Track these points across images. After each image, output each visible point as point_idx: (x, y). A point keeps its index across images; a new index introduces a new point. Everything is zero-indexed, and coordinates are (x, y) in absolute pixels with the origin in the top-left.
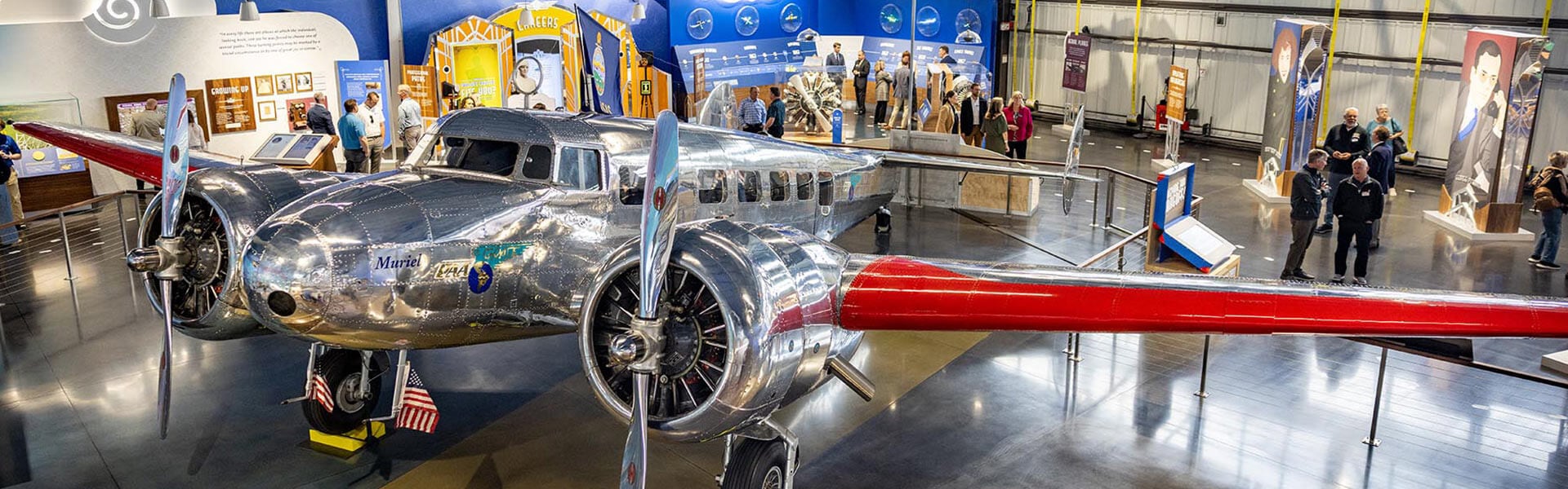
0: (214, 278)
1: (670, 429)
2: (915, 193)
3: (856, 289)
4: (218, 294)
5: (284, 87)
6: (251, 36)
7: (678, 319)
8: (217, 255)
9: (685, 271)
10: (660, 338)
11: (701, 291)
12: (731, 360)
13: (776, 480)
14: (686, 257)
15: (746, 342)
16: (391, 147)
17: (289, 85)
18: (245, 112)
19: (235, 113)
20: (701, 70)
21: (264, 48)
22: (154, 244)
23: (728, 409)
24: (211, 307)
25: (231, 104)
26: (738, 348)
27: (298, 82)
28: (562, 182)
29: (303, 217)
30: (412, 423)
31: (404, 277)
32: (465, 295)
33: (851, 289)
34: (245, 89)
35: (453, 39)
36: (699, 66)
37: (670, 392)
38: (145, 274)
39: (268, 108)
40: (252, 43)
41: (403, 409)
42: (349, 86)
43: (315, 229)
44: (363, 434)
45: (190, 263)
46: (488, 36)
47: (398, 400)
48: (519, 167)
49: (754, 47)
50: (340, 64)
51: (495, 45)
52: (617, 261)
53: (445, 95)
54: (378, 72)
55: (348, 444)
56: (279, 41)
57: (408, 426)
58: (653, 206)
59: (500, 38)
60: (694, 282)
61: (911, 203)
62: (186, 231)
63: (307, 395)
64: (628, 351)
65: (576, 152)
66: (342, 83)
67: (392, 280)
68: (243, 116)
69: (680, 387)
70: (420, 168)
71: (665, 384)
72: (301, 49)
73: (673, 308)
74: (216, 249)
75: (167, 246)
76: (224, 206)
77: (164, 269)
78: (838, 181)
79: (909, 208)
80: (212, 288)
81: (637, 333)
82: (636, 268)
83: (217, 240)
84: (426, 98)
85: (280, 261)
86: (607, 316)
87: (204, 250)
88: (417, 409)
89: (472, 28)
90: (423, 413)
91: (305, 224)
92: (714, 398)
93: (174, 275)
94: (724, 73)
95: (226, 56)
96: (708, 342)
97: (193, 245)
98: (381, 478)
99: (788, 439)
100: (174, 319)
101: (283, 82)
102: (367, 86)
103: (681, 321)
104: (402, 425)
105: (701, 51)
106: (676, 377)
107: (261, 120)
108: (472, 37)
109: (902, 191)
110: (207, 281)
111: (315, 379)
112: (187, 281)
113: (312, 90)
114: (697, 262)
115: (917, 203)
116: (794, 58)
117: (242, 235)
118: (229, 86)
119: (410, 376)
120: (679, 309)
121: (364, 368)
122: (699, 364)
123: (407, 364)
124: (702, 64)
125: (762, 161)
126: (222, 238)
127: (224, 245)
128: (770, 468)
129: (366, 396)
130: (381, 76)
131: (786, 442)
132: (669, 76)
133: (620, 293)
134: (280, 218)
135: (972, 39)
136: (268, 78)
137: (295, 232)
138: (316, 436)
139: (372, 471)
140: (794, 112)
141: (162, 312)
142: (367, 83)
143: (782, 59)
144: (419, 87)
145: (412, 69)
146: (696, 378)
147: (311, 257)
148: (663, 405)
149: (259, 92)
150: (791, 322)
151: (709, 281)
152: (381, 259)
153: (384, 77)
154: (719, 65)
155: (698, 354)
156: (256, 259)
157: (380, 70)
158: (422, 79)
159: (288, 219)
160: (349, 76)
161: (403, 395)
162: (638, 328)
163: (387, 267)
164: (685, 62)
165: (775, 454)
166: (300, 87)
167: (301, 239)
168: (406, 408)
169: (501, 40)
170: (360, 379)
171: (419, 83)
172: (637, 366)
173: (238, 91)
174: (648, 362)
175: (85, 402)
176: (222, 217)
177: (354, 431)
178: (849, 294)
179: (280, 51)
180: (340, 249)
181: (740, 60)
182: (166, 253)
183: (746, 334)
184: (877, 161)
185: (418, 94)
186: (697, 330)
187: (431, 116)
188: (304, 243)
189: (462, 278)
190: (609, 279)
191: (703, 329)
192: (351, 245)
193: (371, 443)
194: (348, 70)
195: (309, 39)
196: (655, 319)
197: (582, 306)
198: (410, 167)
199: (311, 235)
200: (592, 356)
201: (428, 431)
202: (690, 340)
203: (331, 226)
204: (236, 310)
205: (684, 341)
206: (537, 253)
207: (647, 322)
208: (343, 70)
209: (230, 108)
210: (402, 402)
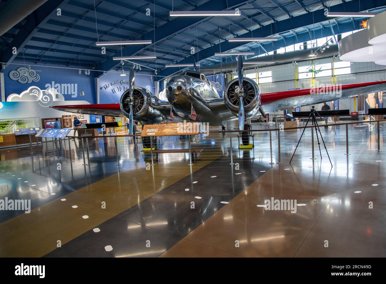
0: (138, 106)
17: (79, 117)
18: (70, 123)
27: (81, 116)
96: (249, 93)
113: (84, 118)
122: (248, 97)
136: (75, 115)
146: (248, 100)
149: (73, 118)
166: (82, 118)
173: (69, 118)
186: (247, 91)
209: (67, 122)
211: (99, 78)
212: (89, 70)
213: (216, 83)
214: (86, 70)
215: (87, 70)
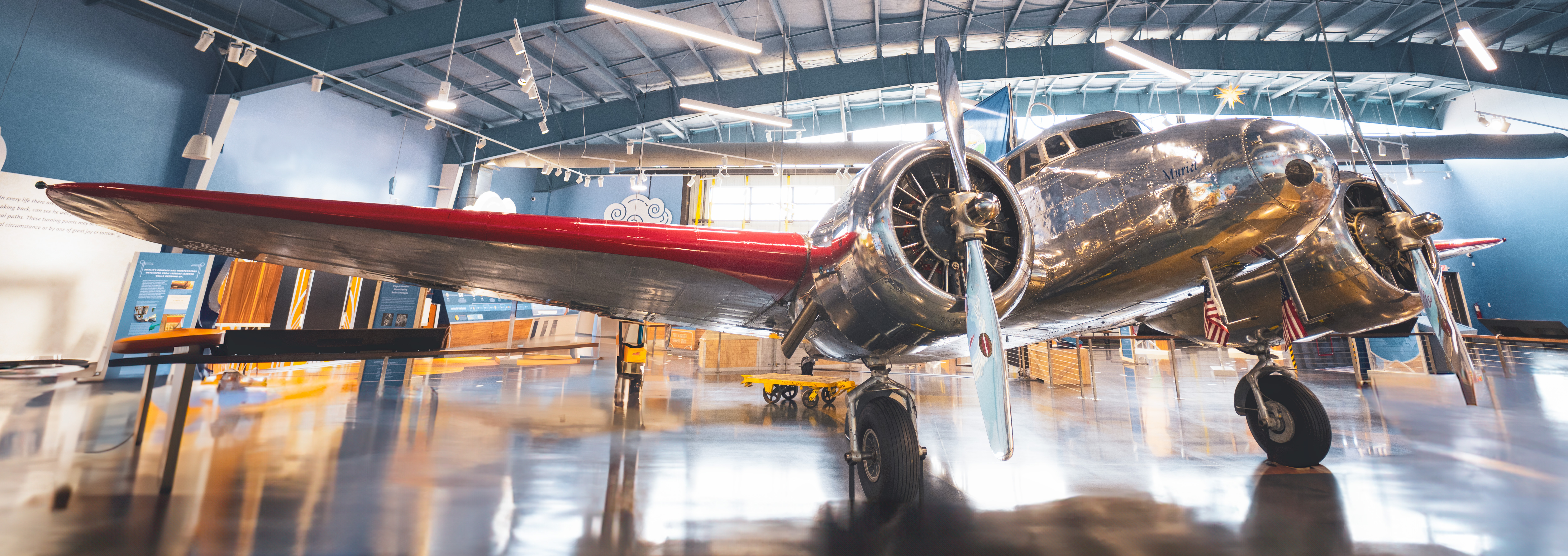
40: (35, 215)
42: (145, 283)
54: (196, 268)
72: (95, 233)
102: (173, 286)
130: (199, 273)
142: (174, 282)
153: (202, 275)
157: (200, 266)
160: (149, 271)
208: (144, 264)
211: (238, 98)
212: (254, 46)
213: (650, 202)
214: (240, 41)
215: (246, 46)
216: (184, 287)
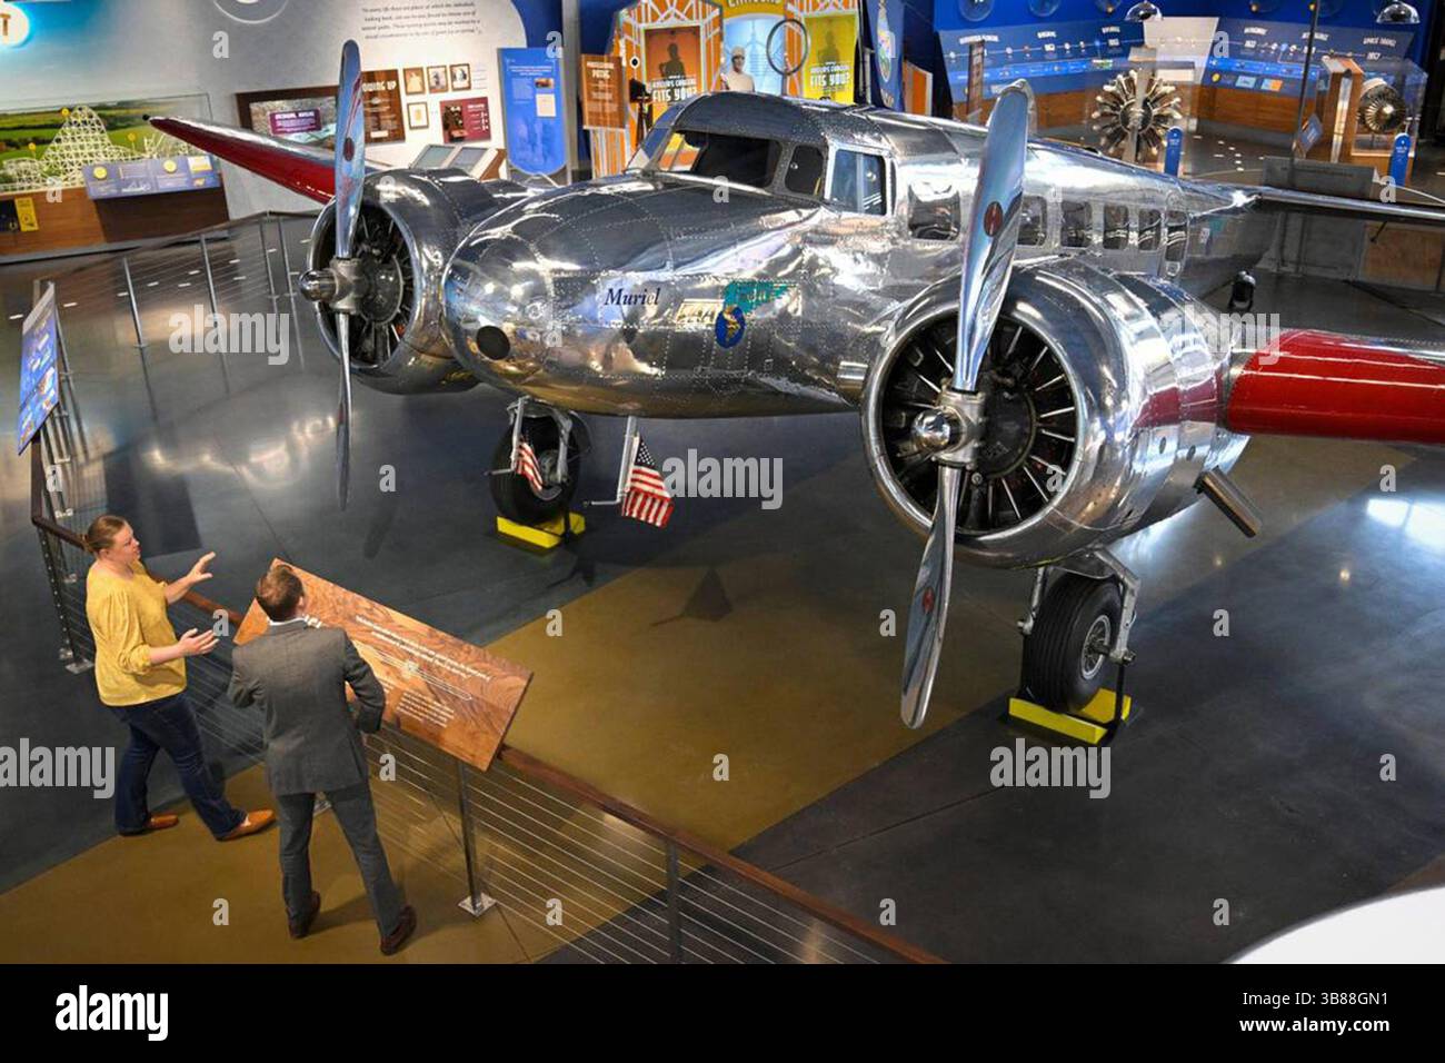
0: (394, 315)
1: (982, 546)
2: (1291, 253)
3: (1254, 373)
4: (400, 336)
5: (437, 83)
6: (399, 13)
7: (1006, 395)
8: (399, 287)
9: (1018, 327)
10: (980, 420)
11: (1042, 354)
12: (1078, 457)
13: (1102, 635)
14: (1022, 307)
15: (1102, 436)
16: (565, 168)
17: (442, 81)
18: (393, 116)
19: (382, 117)
20: (978, 66)
21: (412, 30)
22: (328, 266)
23: (1067, 526)
24: (392, 352)
25: (376, 105)
26: (1090, 439)
27: (454, 77)
28: (835, 199)
29: (516, 230)
30: (639, 512)
31: (632, 318)
32: (710, 349)
33: (1245, 372)
34: (392, 85)
35: (644, 19)
36: (977, 60)
37: (984, 498)
38: (316, 304)
39: (418, 112)
40: (398, 22)
41: (629, 494)
42: (515, 82)
43: (532, 247)
44: (560, 528)
45: (368, 294)
46: (689, 15)
47: (625, 482)
48: (780, 177)
49: (1053, 34)
50: (505, 54)
51: (697, 28)
52: (916, 312)
53: (633, 99)
54: (550, 64)
55: (542, 538)
56: (433, 20)
57: (634, 515)
58: (982, 227)
59: (704, 17)
60: (1032, 341)
61: (1284, 269)
62: (363, 252)
63: (513, 467)
64: (939, 434)
65: (854, 158)
66: (507, 79)
67: (617, 321)
68: (389, 122)
69: (999, 492)
70: (653, 172)
71: (978, 486)
72: (457, 31)
73: (1000, 380)
74: (397, 277)
75: (343, 269)
76: (407, 220)
77: (340, 299)
78: (1193, 226)
79: (1280, 278)
80: (393, 327)
81: (950, 410)
82: (951, 320)
83: (398, 265)
84: (610, 101)
85: (490, 288)
86: (903, 386)
87: (383, 277)
88: (647, 495)
89: (669, 4)
90: (654, 501)
91: (520, 239)
92: (1049, 509)
93: (350, 307)
94: (1007, 73)
95: (370, 40)
96: (1044, 432)
97: (372, 270)
98: (584, 583)
99: (1126, 580)
100: (353, 365)
101: (436, 77)
102: (537, 84)
103: (1011, 398)
104: (627, 514)
105: (977, 38)
106: (995, 476)
107: (411, 128)
108: (669, 16)
109: (1272, 252)
110: (388, 317)
111: (521, 447)
112: (364, 317)
114: (1038, 315)
115: (1292, 270)
116: (1110, 52)
117: (428, 260)
118: (374, 81)
119: (639, 452)
120: (1009, 381)
121: (562, 444)
122: (1029, 460)
123: (636, 436)
124: (980, 57)
125: (1095, 187)
126: (405, 263)
127: (408, 272)
128: (1096, 617)
129: (565, 480)
130: (555, 70)
131: (1123, 583)
132: (930, 76)
133: (921, 355)
134: (487, 231)
135: (1404, 16)
136: (419, 71)
137: (508, 250)
138: (505, 526)
139: (573, 574)
140: (1109, 131)
141: (338, 355)
142: (537, 80)
143: (1092, 53)
144: (601, 85)
145: (593, 61)
146: (1022, 481)
147: (527, 283)
148: (972, 514)
149: (409, 90)
150: (1165, 410)
151: (1055, 344)
152: (611, 291)
153: (558, 69)
154: (1000, 61)
155: (1030, 445)
156: (461, 286)
157: (553, 61)
158: (606, 75)
159: (497, 233)
160: (514, 69)
161: (630, 475)
162: (951, 403)
163: (618, 303)
164: (952, 55)
165: (1105, 600)
167: (515, 260)
168: (633, 493)
169: (707, 20)
170: (557, 458)
171: (602, 79)
172: (945, 456)
173: (384, 88)
174: (961, 452)
175: (229, 470)
176: (406, 235)
177: (547, 523)
178: (1241, 379)
179: (433, 33)
180: (563, 275)
181: (1031, 53)
182: (342, 278)
183: (1103, 422)
184: (1249, 200)
185: (600, 96)
186: (1030, 412)
187: (616, 126)
188: (518, 266)
189: (708, 325)
190: (907, 336)
191: (1039, 412)
192: (574, 271)
193: (567, 539)
194: (513, 61)
195: (467, 18)
196: (975, 393)
197: (867, 377)
198: (638, 172)
199: (530, 256)
200: (879, 441)
201: (658, 524)
202: (1017, 427)
203: (551, 242)
204: (423, 356)
205: (1011, 428)
206: (791, 302)
207: (965, 396)
208: (508, 61)
209: (375, 110)
210: (629, 484)
216: (545, 85)
